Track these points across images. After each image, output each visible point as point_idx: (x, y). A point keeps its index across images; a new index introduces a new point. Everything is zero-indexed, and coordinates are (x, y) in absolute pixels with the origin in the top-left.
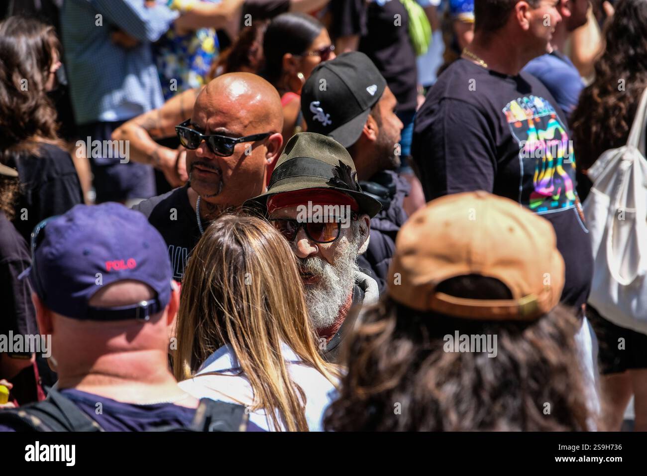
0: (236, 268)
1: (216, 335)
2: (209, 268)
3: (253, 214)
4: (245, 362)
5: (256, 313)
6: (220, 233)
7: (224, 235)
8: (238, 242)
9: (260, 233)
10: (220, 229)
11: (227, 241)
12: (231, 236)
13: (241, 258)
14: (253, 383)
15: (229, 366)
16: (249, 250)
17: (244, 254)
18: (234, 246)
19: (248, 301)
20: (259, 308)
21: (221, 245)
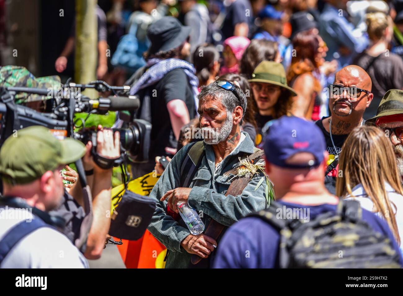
0: (365, 150)
1: (356, 179)
2: (353, 149)
3: (373, 125)
4: (368, 191)
5: (374, 169)
6: (358, 133)
7: (360, 134)
8: (366, 137)
9: (376, 134)
10: (357, 132)
11: (361, 137)
12: (363, 134)
13: (367, 145)
14: (373, 201)
15: (361, 193)
16: (370, 141)
17: (369, 143)
18: (365, 140)
19: (370, 164)
20: (375, 167)
21: (358, 139)
